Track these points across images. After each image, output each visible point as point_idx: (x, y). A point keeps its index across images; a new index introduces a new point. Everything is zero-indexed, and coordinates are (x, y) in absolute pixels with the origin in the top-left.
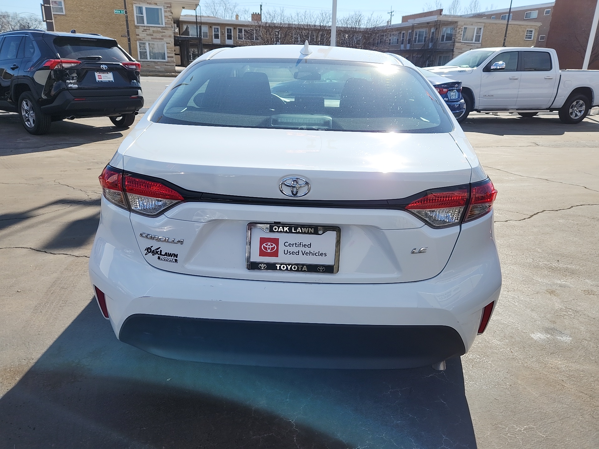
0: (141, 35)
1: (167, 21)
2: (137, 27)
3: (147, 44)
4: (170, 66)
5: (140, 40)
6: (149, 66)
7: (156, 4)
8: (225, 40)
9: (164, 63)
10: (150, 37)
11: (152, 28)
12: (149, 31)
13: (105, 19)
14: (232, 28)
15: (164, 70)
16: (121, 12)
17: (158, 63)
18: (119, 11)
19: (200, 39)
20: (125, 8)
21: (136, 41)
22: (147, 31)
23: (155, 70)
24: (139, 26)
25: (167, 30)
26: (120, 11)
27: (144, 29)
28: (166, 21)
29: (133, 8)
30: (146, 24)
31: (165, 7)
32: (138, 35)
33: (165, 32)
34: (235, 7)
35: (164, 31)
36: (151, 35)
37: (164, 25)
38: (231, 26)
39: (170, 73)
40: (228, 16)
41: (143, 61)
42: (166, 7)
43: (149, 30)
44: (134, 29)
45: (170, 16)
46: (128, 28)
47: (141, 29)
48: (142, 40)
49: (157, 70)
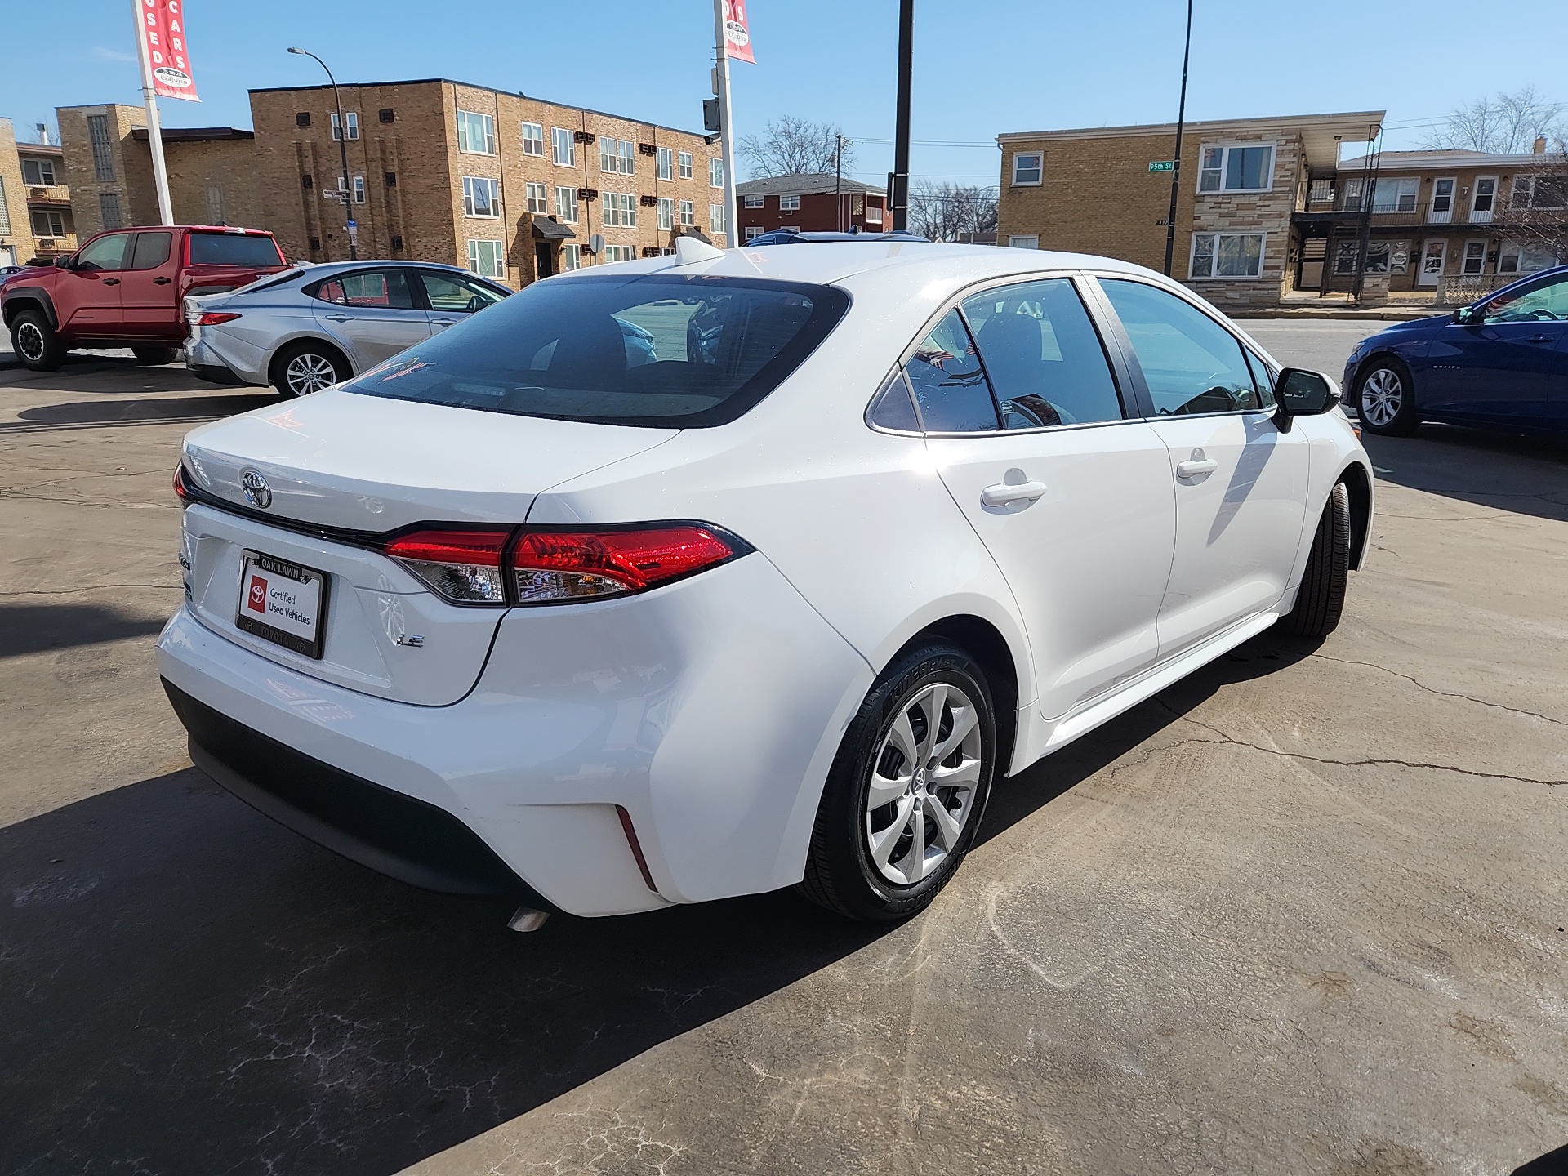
0: (1207, 218)
1: (1281, 177)
2: (1199, 199)
3: (1217, 239)
4: (1266, 292)
5: (1201, 229)
6: (1211, 291)
7: (1259, 137)
8: (1466, 213)
9: (1252, 284)
10: (1226, 222)
11: (1238, 198)
12: (1229, 206)
13: (1126, 187)
14: (1497, 178)
15: (1248, 301)
16: (1164, 166)
17: (1237, 284)
18: (1162, 166)
19: (1367, 214)
20: (1177, 157)
21: (1191, 232)
22: (1222, 205)
23: (1225, 301)
24: (1204, 196)
25: (1276, 199)
26: (1164, 164)
27: (1215, 203)
28: (1277, 178)
29: (1198, 154)
30: (1222, 189)
31: (1280, 143)
32: (1199, 218)
33: (1269, 206)
34: (1548, 116)
35: (1267, 203)
36: (1229, 215)
37: (1269, 189)
38: (1492, 174)
39: (1261, 307)
40: (1521, 145)
41: (1197, 282)
42: (1284, 143)
43: (1229, 203)
44: (1192, 205)
45: (1290, 163)
46: (1174, 202)
47: (1209, 202)
48: (1206, 230)
49: (1230, 302)
